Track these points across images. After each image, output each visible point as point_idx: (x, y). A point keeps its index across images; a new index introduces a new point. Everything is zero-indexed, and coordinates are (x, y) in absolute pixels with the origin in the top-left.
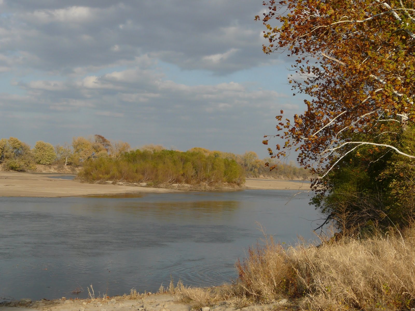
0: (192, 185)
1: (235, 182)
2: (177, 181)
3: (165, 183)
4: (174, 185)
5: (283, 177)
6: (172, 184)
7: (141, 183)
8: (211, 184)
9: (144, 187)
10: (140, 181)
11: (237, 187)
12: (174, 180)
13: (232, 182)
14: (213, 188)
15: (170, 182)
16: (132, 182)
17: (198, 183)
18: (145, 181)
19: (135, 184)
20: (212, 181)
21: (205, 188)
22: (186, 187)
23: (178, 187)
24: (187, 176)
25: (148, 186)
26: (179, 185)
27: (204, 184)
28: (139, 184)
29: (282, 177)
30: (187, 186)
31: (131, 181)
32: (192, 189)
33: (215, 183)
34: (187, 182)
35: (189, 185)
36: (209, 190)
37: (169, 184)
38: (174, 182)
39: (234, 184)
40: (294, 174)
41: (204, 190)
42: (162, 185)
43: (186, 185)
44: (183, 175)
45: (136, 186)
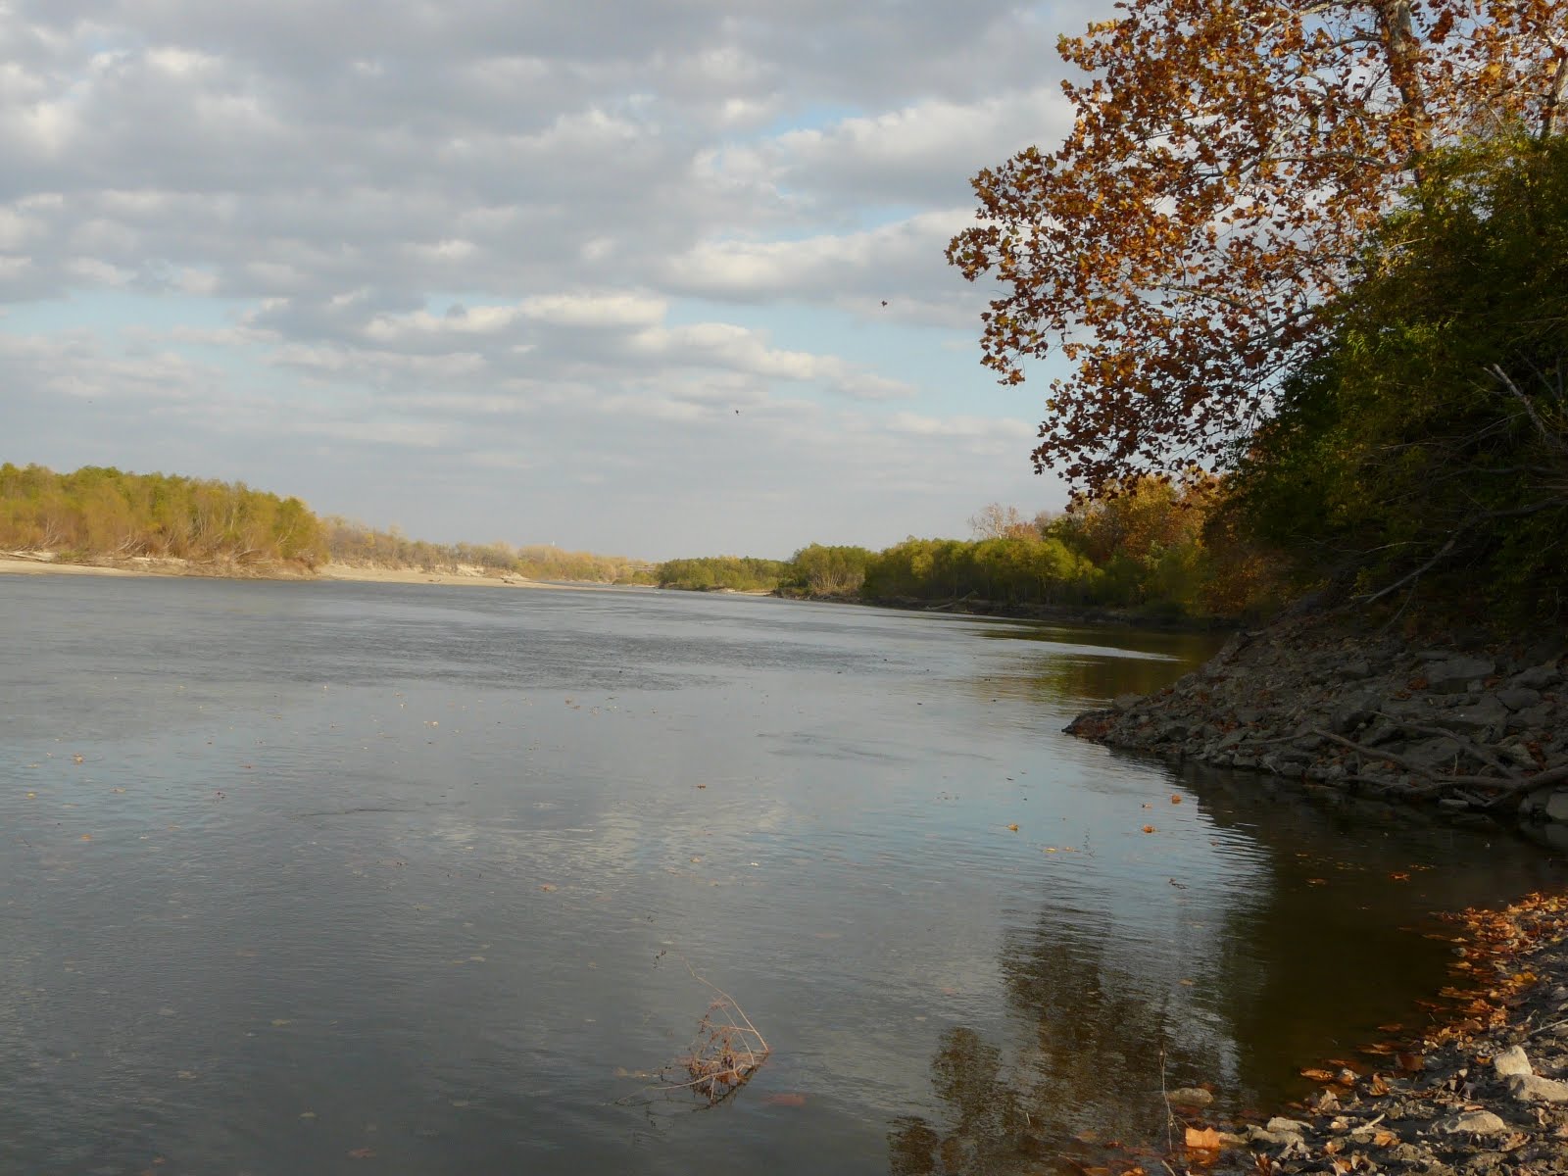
0: (191, 562)
1: (302, 560)
2: (147, 549)
3: (109, 552)
4: (138, 559)
5: (374, 564)
6: (134, 555)
7: (35, 553)
8: (244, 560)
9: (46, 562)
10: (33, 545)
11: (307, 573)
12: (136, 545)
13: (294, 559)
14: (252, 572)
15: (124, 551)
16: (10, 547)
17: (209, 554)
18: (50, 547)
19: (17, 553)
20: (249, 551)
21: (229, 569)
22: (174, 568)
23: (152, 565)
24: (173, 536)
25: (61, 559)
26: (154, 559)
27: (226, 558)
28: (30, 554)
29: (371, 564)
30: (176, 565)
31: (6, 545)
32: (193, 573)
33: (257, 557)
34: (176, 552)
35: (181, 561)
36: (239, 576)
37: (123, 556)
38: (139, 551)
39: (301, 565)
40: (400, 557)
41: (226, 575)
42: (101, 559)
43: (174, 560)
44: (162, 531)
45: (21, 558)
